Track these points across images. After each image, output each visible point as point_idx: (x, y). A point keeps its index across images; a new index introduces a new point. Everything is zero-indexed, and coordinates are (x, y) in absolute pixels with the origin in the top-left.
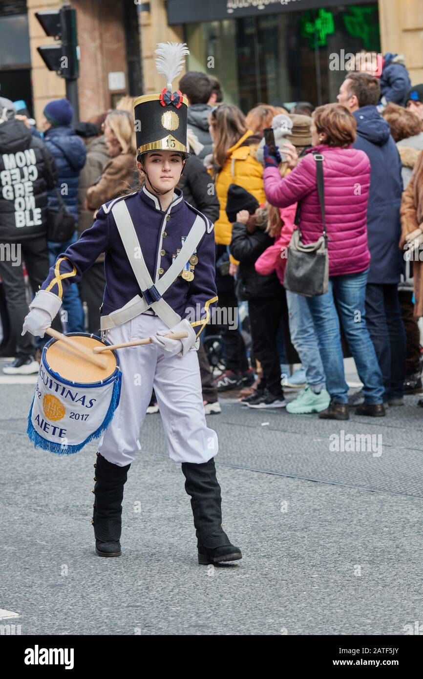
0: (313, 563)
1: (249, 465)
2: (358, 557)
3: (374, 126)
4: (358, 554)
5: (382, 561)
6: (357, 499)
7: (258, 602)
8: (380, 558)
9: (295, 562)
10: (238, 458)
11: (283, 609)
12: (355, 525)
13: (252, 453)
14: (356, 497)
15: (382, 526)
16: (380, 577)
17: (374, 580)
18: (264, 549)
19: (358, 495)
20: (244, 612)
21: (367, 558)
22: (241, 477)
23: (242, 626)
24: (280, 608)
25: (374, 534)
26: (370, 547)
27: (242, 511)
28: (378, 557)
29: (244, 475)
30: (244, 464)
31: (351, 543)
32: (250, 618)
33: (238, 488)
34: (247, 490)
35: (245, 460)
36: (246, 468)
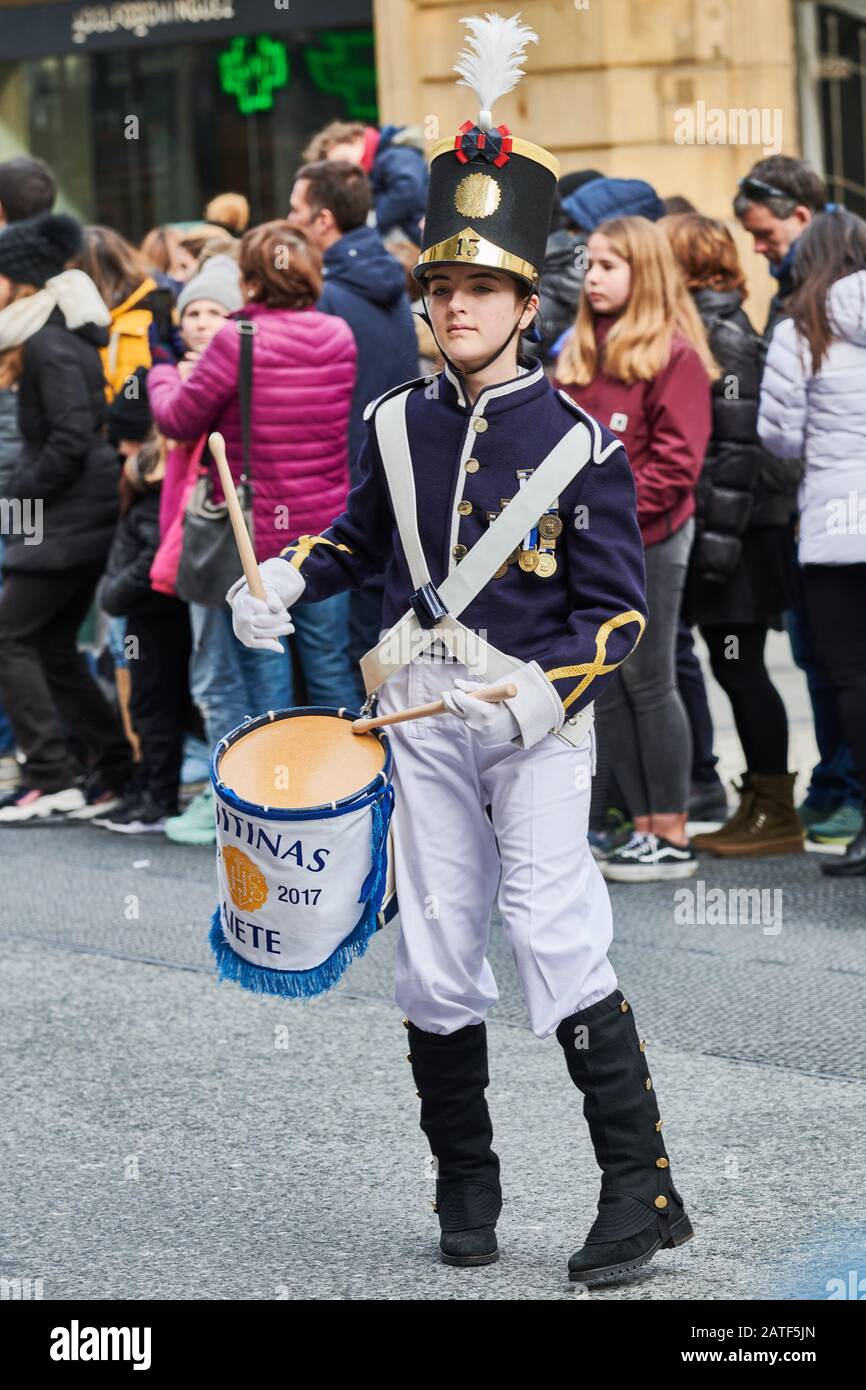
0: (233, 1140)
1: (108, 944)
2: (323, 1127)
3: (378, 270)
4: (323, 1122)
5: (370, 1136)
6: (320, 1013)
7: (122, 1217)
8: (365, 1131)
9: (197, 1139)
10: (86, 932)
11: (172, 1231)
12: (318, 1064)
13: (115, 921)
14: (321, 1008)
15: (371, 1066)
16: (366, 1167)
17: (353, 1173)
18: (135, 1113)
19: (325, 1005)
20: (95, 1237)
21: (341, 1130)
22: (92, 970)
23: (90, 1265)
24: (165, 1229)
25: (354, 1082)
26: (347, 1108)
27: (93, 1038)
28: (361, 1127)
29: (98, 966)
30: (98, 944)
31: (308, 1101)
32: (106, 1249)
33: (86, 991)
34: (103, 996)
35: (101, 935)
36: (102, 950)
